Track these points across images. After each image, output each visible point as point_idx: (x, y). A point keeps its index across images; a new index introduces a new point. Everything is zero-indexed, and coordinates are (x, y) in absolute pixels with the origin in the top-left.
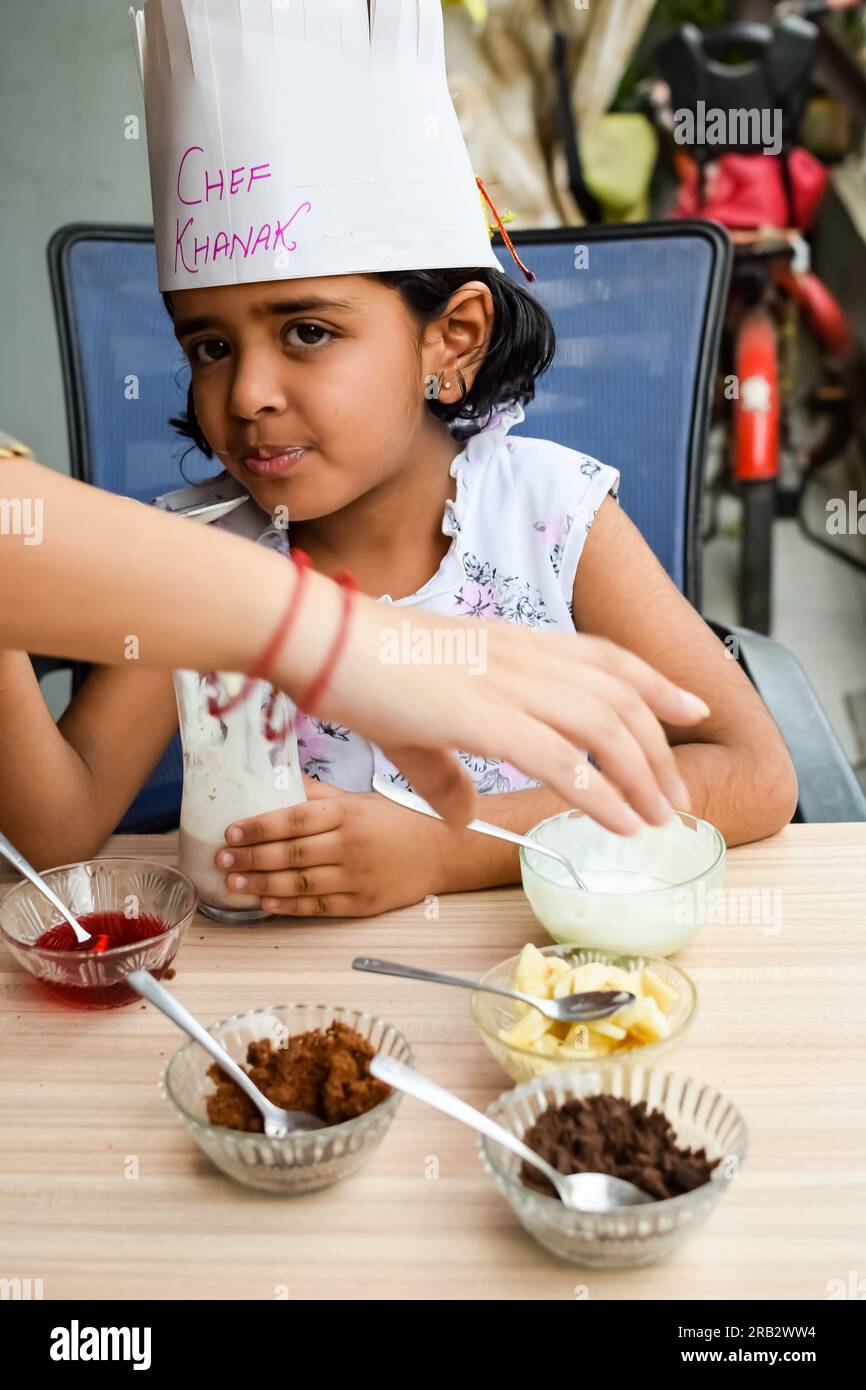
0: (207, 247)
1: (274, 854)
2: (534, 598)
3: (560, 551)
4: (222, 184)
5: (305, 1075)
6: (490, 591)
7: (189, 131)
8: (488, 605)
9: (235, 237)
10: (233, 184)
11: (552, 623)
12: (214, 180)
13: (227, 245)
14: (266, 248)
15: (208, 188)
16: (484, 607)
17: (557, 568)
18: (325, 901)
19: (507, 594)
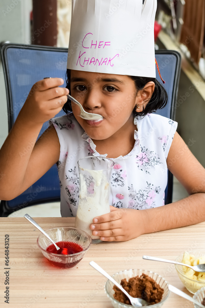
0: (88, 61)
1: (105, 226)
2: (157, 157)
3: (165, 145)
4: (96, 45)
5: (137, 288)
6: (145, 154)
7: (89, 28)
8: (145, 158)
9: (97, 59)
10: (99, 45)
11: (161, 164)
12: (94, 43)
13: (94, 61)
14: (105, 64)
15: (92, 45)
16: (144, 159)
17: (164, 149)
18: (116, 237)
19: (151, 156)
